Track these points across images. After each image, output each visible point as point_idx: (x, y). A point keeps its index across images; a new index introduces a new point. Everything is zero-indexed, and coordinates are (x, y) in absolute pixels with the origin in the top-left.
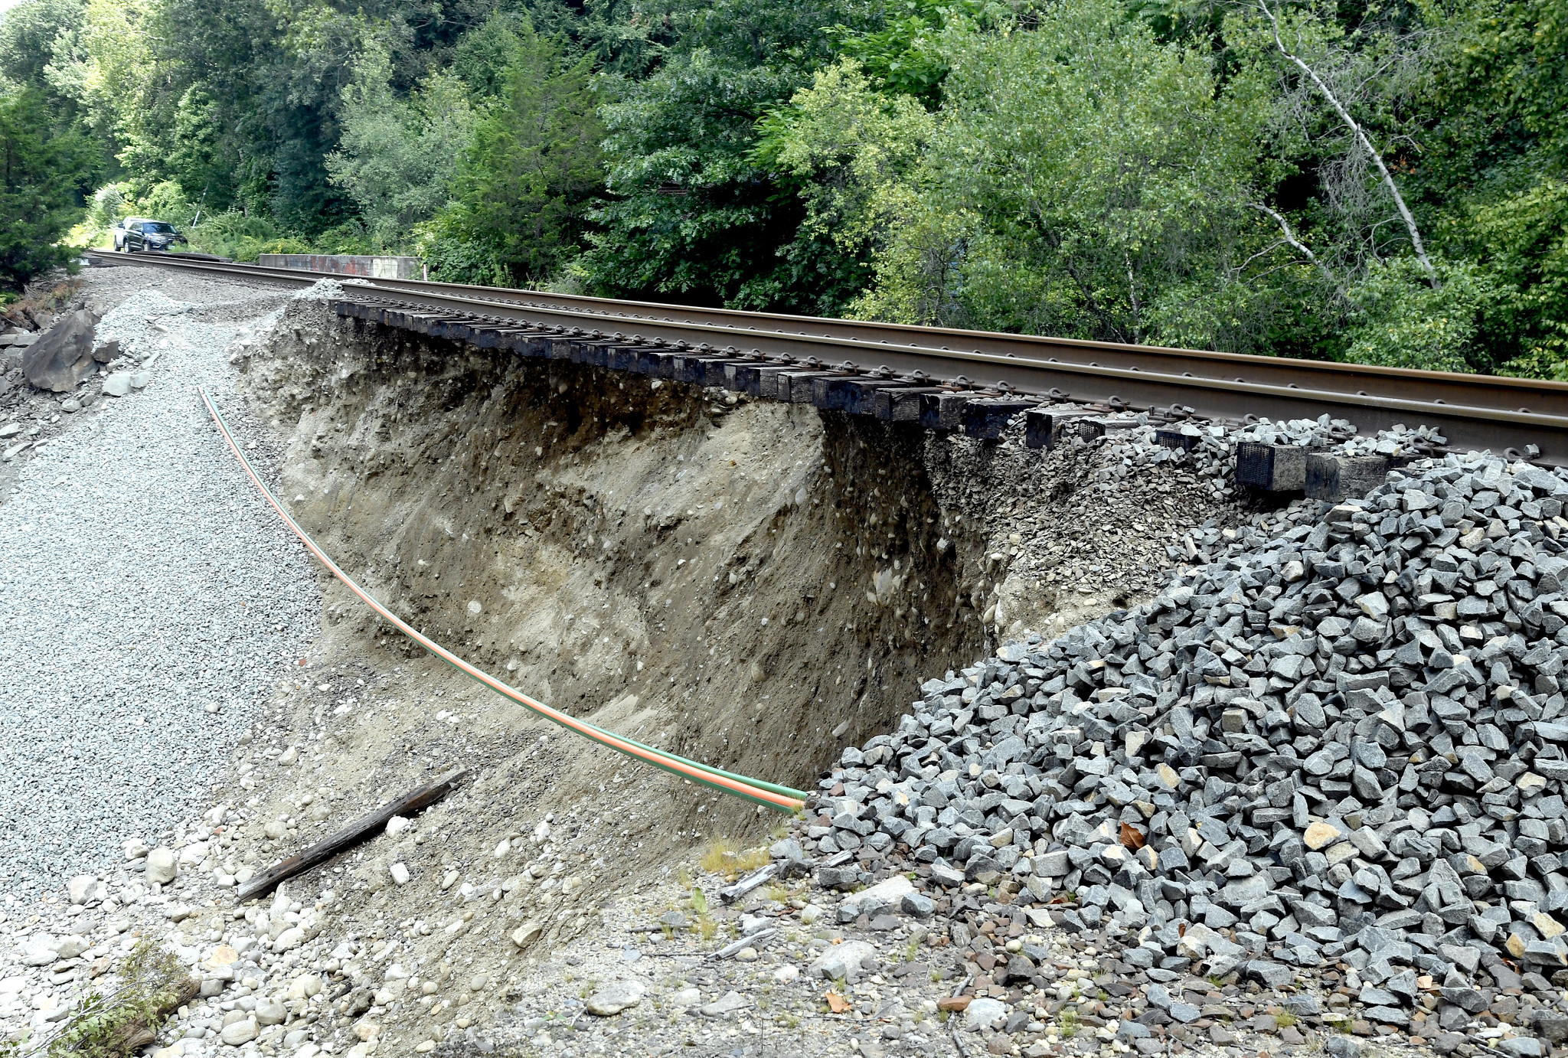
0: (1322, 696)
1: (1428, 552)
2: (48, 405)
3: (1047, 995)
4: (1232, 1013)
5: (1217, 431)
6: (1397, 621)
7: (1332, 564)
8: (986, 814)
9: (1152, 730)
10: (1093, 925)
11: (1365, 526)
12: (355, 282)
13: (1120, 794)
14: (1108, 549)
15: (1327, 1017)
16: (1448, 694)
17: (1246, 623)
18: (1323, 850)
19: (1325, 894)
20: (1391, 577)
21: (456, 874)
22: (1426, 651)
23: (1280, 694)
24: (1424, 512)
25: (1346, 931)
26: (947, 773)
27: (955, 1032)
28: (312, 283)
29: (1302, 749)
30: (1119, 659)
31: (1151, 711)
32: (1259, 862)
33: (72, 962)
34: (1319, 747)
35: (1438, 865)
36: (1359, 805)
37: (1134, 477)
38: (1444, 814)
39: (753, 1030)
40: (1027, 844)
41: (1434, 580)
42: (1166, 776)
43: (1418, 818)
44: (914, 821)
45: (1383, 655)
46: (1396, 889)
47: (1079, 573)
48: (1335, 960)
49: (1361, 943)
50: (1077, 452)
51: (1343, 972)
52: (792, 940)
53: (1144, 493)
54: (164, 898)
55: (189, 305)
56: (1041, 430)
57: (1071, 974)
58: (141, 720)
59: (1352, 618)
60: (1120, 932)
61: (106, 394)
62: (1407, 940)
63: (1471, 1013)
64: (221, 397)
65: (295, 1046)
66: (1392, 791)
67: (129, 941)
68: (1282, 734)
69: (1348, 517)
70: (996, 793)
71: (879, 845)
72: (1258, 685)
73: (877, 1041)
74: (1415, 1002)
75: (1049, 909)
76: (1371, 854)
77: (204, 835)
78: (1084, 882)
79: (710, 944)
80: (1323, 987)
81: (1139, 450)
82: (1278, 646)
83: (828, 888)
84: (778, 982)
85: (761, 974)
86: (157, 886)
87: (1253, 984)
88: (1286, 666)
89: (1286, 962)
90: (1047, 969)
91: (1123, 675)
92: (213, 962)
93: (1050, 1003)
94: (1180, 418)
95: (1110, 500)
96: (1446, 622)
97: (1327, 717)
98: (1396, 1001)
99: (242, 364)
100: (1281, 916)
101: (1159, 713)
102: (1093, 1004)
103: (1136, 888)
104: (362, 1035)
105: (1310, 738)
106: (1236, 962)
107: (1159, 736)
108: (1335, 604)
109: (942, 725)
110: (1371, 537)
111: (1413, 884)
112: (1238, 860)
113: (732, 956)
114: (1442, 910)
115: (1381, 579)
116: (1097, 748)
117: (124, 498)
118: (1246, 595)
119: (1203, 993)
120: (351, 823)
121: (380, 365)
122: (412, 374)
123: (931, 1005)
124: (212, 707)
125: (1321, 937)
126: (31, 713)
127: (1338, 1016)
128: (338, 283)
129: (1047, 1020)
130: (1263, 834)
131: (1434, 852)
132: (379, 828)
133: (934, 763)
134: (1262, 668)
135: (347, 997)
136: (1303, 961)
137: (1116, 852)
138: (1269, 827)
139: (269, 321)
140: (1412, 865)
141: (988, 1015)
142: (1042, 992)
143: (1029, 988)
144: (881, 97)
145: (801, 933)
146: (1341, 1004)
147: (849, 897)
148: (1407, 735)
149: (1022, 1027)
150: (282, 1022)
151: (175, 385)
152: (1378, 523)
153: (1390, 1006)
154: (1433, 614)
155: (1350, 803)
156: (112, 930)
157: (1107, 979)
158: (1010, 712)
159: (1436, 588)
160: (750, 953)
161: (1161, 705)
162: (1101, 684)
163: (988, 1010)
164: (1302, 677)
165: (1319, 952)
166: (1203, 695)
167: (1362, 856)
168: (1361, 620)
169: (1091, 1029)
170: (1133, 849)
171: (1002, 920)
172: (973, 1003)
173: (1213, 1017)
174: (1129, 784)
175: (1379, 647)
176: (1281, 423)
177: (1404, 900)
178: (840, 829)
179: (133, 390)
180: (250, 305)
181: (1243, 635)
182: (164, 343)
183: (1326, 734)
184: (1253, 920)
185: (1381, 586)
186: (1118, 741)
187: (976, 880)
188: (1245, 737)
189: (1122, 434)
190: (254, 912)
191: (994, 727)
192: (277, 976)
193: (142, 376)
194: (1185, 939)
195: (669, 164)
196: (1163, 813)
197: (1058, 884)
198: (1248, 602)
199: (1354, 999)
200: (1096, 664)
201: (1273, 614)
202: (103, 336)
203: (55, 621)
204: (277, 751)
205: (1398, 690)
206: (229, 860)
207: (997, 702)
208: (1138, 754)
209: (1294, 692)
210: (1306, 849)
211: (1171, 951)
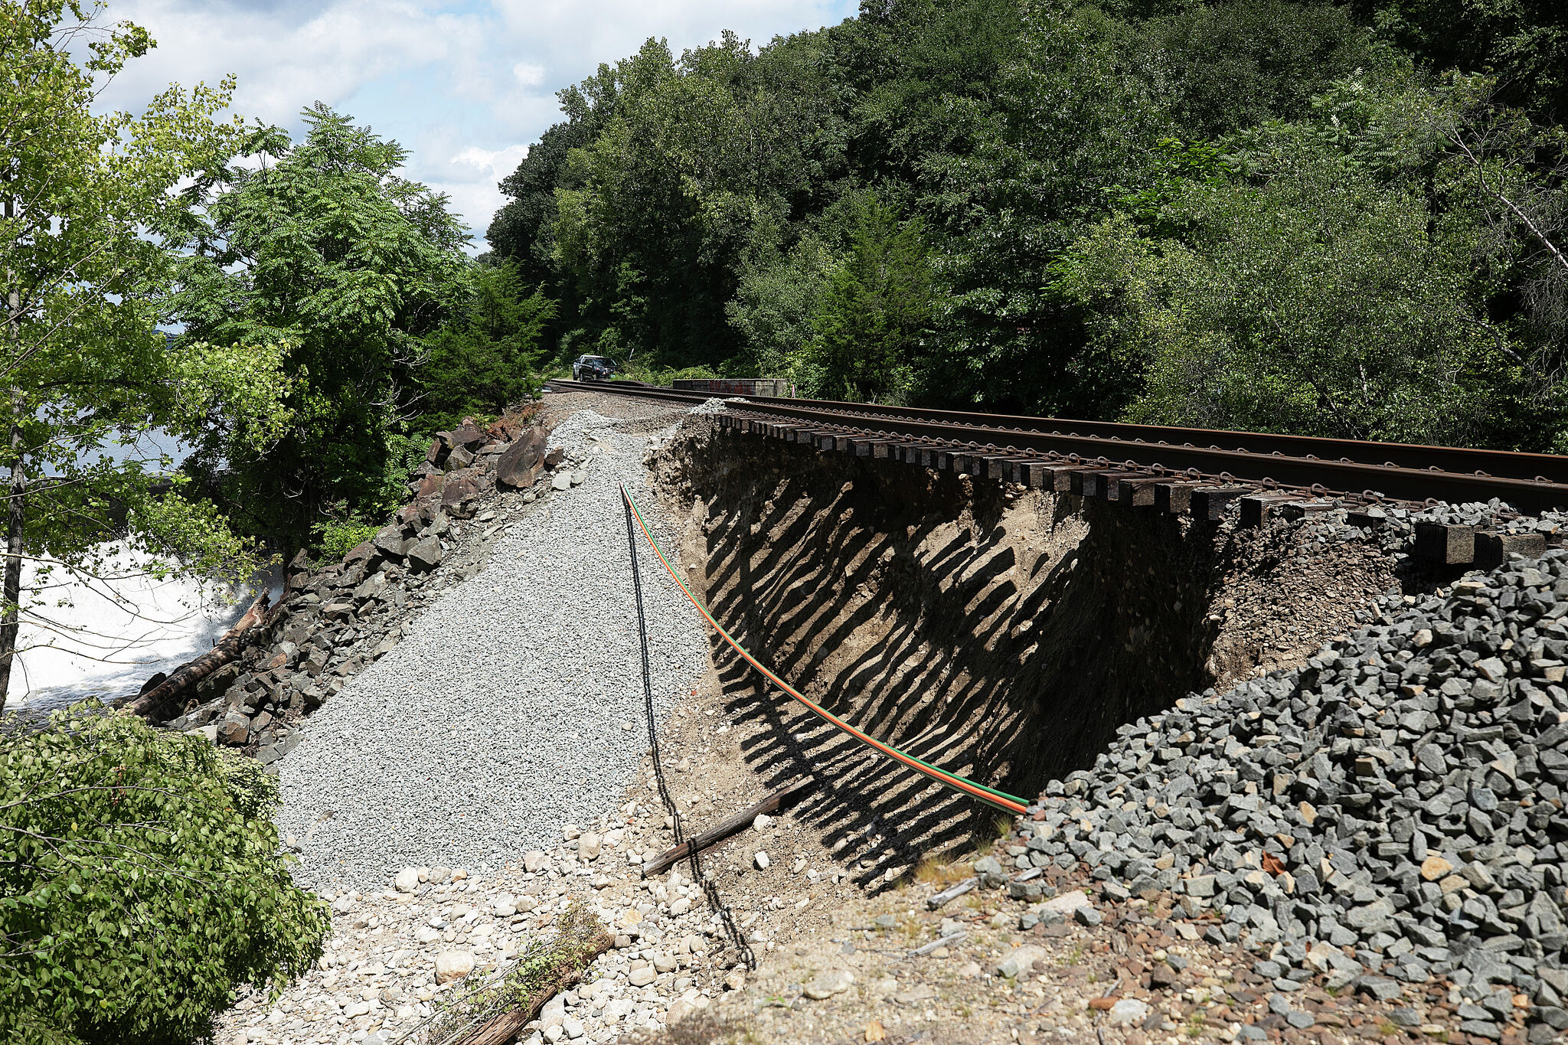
0: (1444, 746)
1: (1542, 623)
2: (513, 497)
3: (1184, 999)
4: (1341, 1022)
5: (1401, 513)
6: (1513, 682)
7: (1456, 632)
8: (1155, 840)
9: (1297, 773)
10: (1232, 940)
11: (1487, 600)
12: (735, 400)
13: (1265, 826)
14: (1304, 613)
15: (1426, 1028)
16: (1554, 747)
17: (1382, 682)
18: (1437, 881)
19: (1438, 919)
20: (1507, 645)
21: (804, 862)
22: (1537, 709)
23: (1408, 744)
24: (1539, 588)
25: (1454, 951)
26: (1129, 803)
27: (1101, 1028)
28: (703, 402)
29: (1425, 792)
30: (1274, 711)
31: (1298, 757)
32: (1382, 889)
33: (525, 916)
34: (1440, 791)
35: (1541, 896)
36: (1474, 842)
37: (1326, 552)
38: (1548, 852)
39: (934, 1018)
40: (1187, 868)
41: (1546, 648)
42: (1307, 813)
43: (1525, 855)
44: (1096, 845)
45: (1499, 712)
46: (1502, 917)
47: (1279, 632)
48: (1443, 978)
49: (1465, 964)
50: (1280, 532)
51: (1447, 989)
52: (980, 941)
53: (1336, 566)
54: (591, 871)
55: (615, 420)
56: (1252, 513)
57: (1205, 981)
58: (576, 735)
59: (1472, 679)
60: (1255, 947)
61: (554, 489)
62: (1509, 962)
63: (1557, 1030)
64: (636, 490)
65: (682, 990)
66: (1504, 831)
67: (565, 903)
68: (1409, 779)
69: (1473, 591)
70: (1165, 823)
71: (1066, 864)
72: (1389, 736)
73: (1033, 1033)
74: (1507, 1018)
75: (1196, 924)
76: (1479, 885)
77: (620, 824)
78: (1229, 902)
79: (913, 943)
80: (1427, 1001)
81: (1332, 530)
82: (1408, 703)
83: (1017, 899)
84: (962, 978)
85: (950, 970)
86: (586, 861)
87: (1365, 996)
88: (1415, 720)
89: (1397, 978)
90: (1185, 977)
91: (1278, 725)
92: (624, 922)
93: (1186, 1005)
94: (1370, 502)
95: (1306, 572)
96: (1556, 683)
97: (1448, 765)
98: (1490, 1016)
99: (652, 464)
100: (1397, 937)
101: (1304, 759)
102: (1221, 1008)
103: (1275, 909)
104: (731, 984)
105: (1432, 783)
106: (1352, 977)
107: (1304, 778)
108: (1458, 667)
109: (1129, 763)
110: (1493, 609)
111: (1517, 913)
112: (1363, 888)
113: (928, 954)
114: (1541, 937)
115: (1499, 646)
116: (1251, 787)
117: (566, 567)
118: (1383, 659)
119: (1320, 1002)
120: (728, 818)
121: (752, 465)
122: (776, 471)
123: (1084, 1003)
124: (628, 726)
125: (1431, 957)
126: (499, 727)
127: (1437, 1028)
128: (722, 401)
129: (1180, 1021)
130: (1387, 865)
131: (1536, 885)
132: (748, 824)
133: (1119, 796)
134: (1393, 721)
135: (721, 954)
136: (1412, 978)
137: (1257, 877)
138: (1394, 860)
139: (671, 432)
140: (1517, 896)
141: (1131, 1014)
142: (1179, 997)
143: (1169, 992)
144: (1148, 240)
145: (990, 937)
146: (1442, 1017)
147: (1034, 907)
148: (1518, 782)
149: (1158, 1026)
150: (673, 971)
151: (603, 481)
152: (1498, 598)
153: (1485, 1020)
154: (1544, 677)
155: (1465, 841)
156: (554, 894)
157: (1235, 988)
158: (1185, 754)
159: (1548, 654)
160: (944, 952)
161: (1305, 752)
162: (1260, 732)
163: (1131, 1010)
164: (1428, 730)
165: (1427, 970)
166: (1342, 745)
167: (1472, 887)
168: (1480, 682)
169: (1215, 1031)
170: (1274, 875)
171: (1155, 933)
172: (1119, 1003)
173: (1326, 1024)
174: (1274, 818)
175: (1496, 705)
176: (1455, 506)
177: (1507, 927)
178: (1032, 850)
179: (573, 485)
180: (659, 419)
181: (1379, 692)
182: (596, 449)
183: (1446, 779)
184: (1372, 940)
185: (1499, 653)
186: (1269, 782)
187: (1139, 897)
188: (1374, 781)
189: (1320, 516)
190: (655, 884)
191: (1171, 766)
192: (670, 935)
193: (580, 476)
194: (1310, 955)
195: (980, 301)
196: (1301, 845)
197: (1207, 903)
198: (1384, 665)
199: (1453, 1013)
200: (1255, 715)
201: (1406, 675)
202: (553, 445)
203: (516, 659)
204: (674, 761)
205: (1512, 743)
206: (639, 843)
207: (1174, 745)
208: (1284, 793)
209: (1420, 742)
210: (1422, 879)
211: (1298, 965)
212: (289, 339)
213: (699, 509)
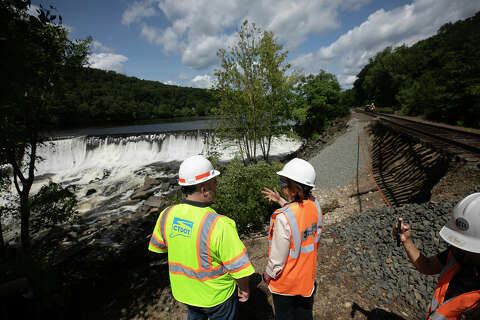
2: (340, 132)
54: (340, 194)
55: (359, 120)
61: (347, 132)
77: (347, 188)
92: (342, 204)
99: (364, 128)
132: (368, 192)
179: (350, 131)
190: (349, 199)
202: (348, 124)
206: (349, 192)
212: (309, 107)
213: (372, 136)
